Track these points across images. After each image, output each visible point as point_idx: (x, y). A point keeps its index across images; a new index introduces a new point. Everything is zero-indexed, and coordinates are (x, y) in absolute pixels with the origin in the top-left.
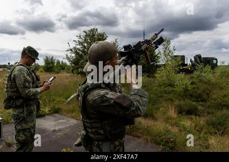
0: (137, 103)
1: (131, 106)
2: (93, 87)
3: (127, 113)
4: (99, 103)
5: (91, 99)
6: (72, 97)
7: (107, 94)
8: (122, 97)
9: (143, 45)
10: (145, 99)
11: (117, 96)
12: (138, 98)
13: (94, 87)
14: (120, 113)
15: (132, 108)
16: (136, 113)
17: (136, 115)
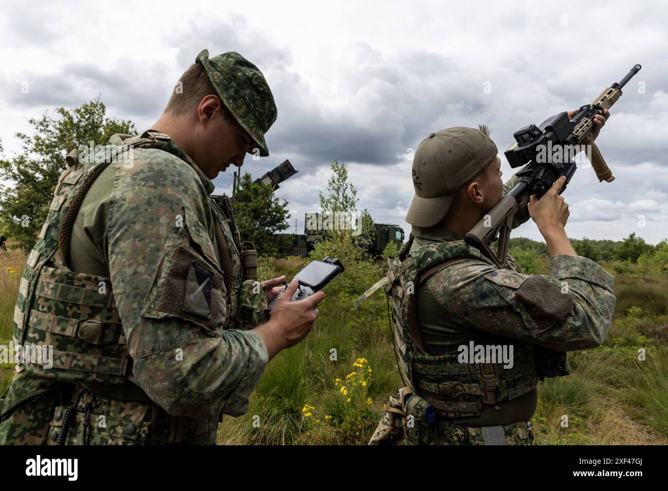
0: (585, 304)
1: (569, 315)
2: (445, 255)
3: (557, 334)
4: (470, 300)
5: (440, 289)
6: (377, 286)
7: (493, 273)
8: (538, 284)
9: (578, 121)
10: (607, 293)
11: (521, 281)
12: (585, 290)
13: (450, 255)
14: (535, 333)
15: (570, 320)
16: (585, 336)
17: (584, 341)
